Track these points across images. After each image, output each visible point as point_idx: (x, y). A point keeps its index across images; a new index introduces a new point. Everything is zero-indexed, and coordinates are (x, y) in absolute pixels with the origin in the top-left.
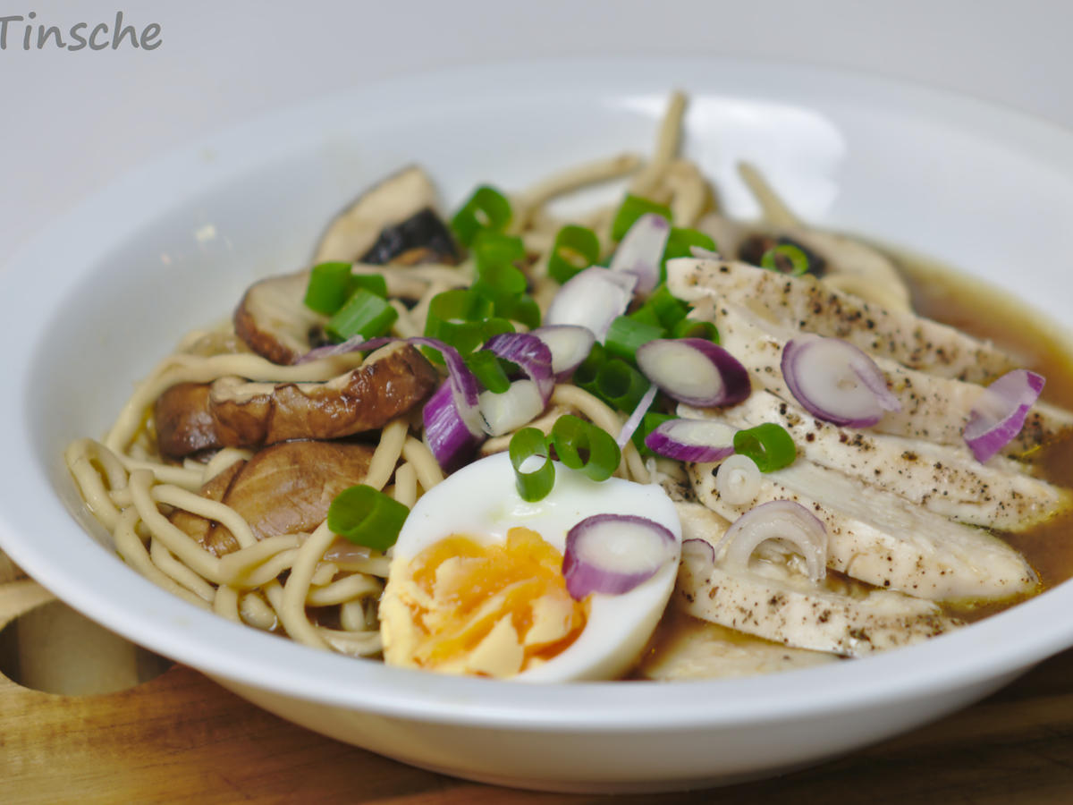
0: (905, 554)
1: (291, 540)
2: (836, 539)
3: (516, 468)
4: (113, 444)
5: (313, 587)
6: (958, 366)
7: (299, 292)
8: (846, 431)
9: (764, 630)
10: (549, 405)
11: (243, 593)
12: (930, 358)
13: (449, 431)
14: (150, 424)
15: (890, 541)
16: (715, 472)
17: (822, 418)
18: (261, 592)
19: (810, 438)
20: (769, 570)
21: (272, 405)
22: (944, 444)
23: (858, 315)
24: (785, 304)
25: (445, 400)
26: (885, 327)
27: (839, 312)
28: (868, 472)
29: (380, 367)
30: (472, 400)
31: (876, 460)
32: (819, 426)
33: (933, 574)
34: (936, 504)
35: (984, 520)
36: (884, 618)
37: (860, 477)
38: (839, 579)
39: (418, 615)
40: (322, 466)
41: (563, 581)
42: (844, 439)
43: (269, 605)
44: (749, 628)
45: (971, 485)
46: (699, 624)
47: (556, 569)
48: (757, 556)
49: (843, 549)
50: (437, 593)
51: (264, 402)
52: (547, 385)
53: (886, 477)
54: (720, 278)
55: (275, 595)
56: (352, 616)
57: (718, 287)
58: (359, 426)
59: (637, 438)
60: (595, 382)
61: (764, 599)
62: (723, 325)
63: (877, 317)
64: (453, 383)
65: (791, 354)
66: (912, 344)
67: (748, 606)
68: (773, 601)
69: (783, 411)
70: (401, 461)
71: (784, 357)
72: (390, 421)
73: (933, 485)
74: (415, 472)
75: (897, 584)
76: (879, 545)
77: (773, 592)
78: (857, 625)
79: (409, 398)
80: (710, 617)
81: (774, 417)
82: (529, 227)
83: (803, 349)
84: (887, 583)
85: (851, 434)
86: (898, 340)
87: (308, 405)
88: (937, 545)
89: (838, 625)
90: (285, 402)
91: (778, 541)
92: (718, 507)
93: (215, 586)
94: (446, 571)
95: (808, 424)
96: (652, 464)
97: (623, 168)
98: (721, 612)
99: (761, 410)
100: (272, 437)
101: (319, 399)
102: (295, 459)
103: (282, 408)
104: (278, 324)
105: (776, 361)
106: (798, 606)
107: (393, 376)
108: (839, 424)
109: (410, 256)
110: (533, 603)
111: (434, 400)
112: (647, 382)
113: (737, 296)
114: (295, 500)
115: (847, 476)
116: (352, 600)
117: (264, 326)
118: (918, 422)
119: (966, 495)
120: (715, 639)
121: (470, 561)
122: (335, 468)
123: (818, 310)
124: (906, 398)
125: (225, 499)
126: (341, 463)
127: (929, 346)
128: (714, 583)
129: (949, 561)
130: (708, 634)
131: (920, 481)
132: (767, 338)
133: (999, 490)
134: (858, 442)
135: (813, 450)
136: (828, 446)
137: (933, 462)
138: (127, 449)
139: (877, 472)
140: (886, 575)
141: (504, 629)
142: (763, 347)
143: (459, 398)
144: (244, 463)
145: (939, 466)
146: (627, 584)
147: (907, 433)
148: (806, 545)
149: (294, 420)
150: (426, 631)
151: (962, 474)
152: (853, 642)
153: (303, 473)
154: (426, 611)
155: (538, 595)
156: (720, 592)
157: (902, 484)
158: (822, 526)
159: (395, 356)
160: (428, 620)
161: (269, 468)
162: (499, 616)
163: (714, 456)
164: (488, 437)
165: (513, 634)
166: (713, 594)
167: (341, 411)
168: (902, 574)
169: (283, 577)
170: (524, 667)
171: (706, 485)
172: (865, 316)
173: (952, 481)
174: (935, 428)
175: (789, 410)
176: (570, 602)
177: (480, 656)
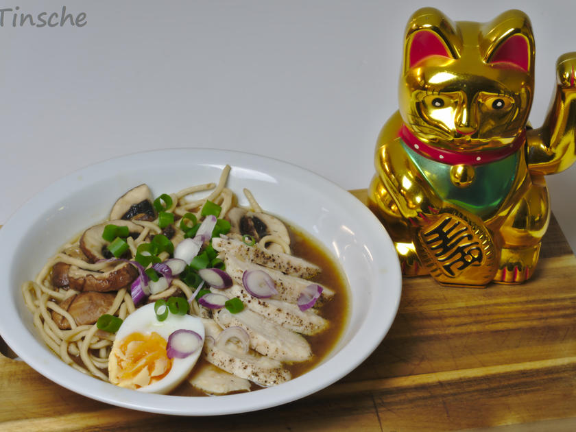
0: (273, 347)
1: (86, 327)
2: (252, 339)
3: (156, 312)
4: (38, 281)
5: (91, 344)
6: (300, 273)
7: (102, 231)
8: (260, 300)
9: (227, 369)
10: (170, 285)
11: (70, 343)
12: (292, 271)
13: (138, 294)
14: (51, 273)
15: (268, 342)
16: (219, 312)
17: (254, 296)
18: (76, 343)
19: (249, 302)
20: (232, 346)
21: (85, 280)
22: (292, 303)
23: (270, 257)
24: (247, 254)
25: (138, 284)
26: (278, 261)
27: (264, 256)
28: (266, 314)
29: (118, 272)
30: (146, 284)
31: (269, 311)
32: (252, 298)
33: (281, 354)
34: (286, 325)
35: (300, 332)
36: (263, 369)
37: (263, 315)
38: (253, 351)
39: (120, 361)
40: (98, 302)
41: (166, 352)
42: (259, 303)
43: (77, 347)
44: (223, 368)
45: (297, 320)
46: (208, 363)
47: (165, 347)
48: (229, 341)
49: (254, 343)
50: (127, 354)
51: (82, 279)
52: (170, 280)
53: (271, 316)
54: (227, 245)
55: (80, 344)
56: (103, 353)
57: (227, 248)
58: (111, 289)
59: (197, 298)
60: (185, 279)
61: (228, 359)
62: (226, 262)
63: (276, 258)
64: (141, 278)
65: (246, 275)
66: (286, 266)
67: (223, 361)
68: (231, 361)
69: (242, 292)
70: (123, 301)
71: (244, 276)
72: (121, 288)
73: (285, 320)
74: (126, 306)
75: (270, 355)
76: (265, 343)
77: (231, 358)
78: (255, 371)
79: (127, 282)
80: (212, 362)
81: (239, 294)
82: (178, 205)
83: (250, 273)
84: (267, 355)
85: (262, 301)
86: (282, 265)
87: (96, 281)
88: (283, 344)
89: (249, 370)
90: (89, 280)
91: (235, 337)
92: (219, 323)
93: (62, 340)
94: (131, 346)
95: (249, 297)
96: (200, 306)
97: (209, 187)
98: (215, 361)
99: (235, 291)
100: (84, 290)
101: (100, 280)
102: (91, 299)
103: (88, 282)
104: (92, 246)
105: (241, 276)
106: (238, 363)
107: (122, 275)
108: (258, 298)
109: (140, 215)
110: (155, 361)
111: (135, 282)
112: (201, 279)
113: (232, 252)
114: (90, 312)
115: (260, 315)
116: (103, 348)
117: (88, 247)
118: (284, 296)
119: (295, 323)
120: (212, 370)
121: (138, 342)
122: (103, 303)
123: (257, 256)
124: (281, 289)
125: (67, 311)
126: (104, 301)
127: (292, 267)
128: (214, 351)
129: (286, 350)
130: (210, 368)
131: (282, 318)
132: (239, 268)
133: (306, 323)
134: (264, 304)
135: (250, 305)
136: (255, 305)
137: (286, 312)
138: (43, 282)
139: (269, 314)
140: (266, 352)
141: (145, 370)
142: (238, 271)
143: (142, 284)
144: (76, 295)
145: (288, 314)
146: (185, 356)
147: (281, 299)
148: (243, 340)
149: (91, 285)
150: (122, 368)
151: (295, 317)
152: (253, 376)
153: (92, 303)
154: (122, 360)
155: (157, 358)
156: (215, 355)
157: (276, 319)
158: (249, 336)
159: (124, 268)
160: (123, 364)
161: (83, 301)
162: (144, 366)
163: (218, 307)
164: (151, 294)
165: (148, 373)
166: (213, 355)
167: (106, 284)
168: (271, 352)
169: (83, 338)
170: (150, 383)
171: (216, 315)
172: (272, 258)
173: (291, 318)
174: (289, 298)
175: (244, 292)
176: (167, 360)
177: (137, 379)
